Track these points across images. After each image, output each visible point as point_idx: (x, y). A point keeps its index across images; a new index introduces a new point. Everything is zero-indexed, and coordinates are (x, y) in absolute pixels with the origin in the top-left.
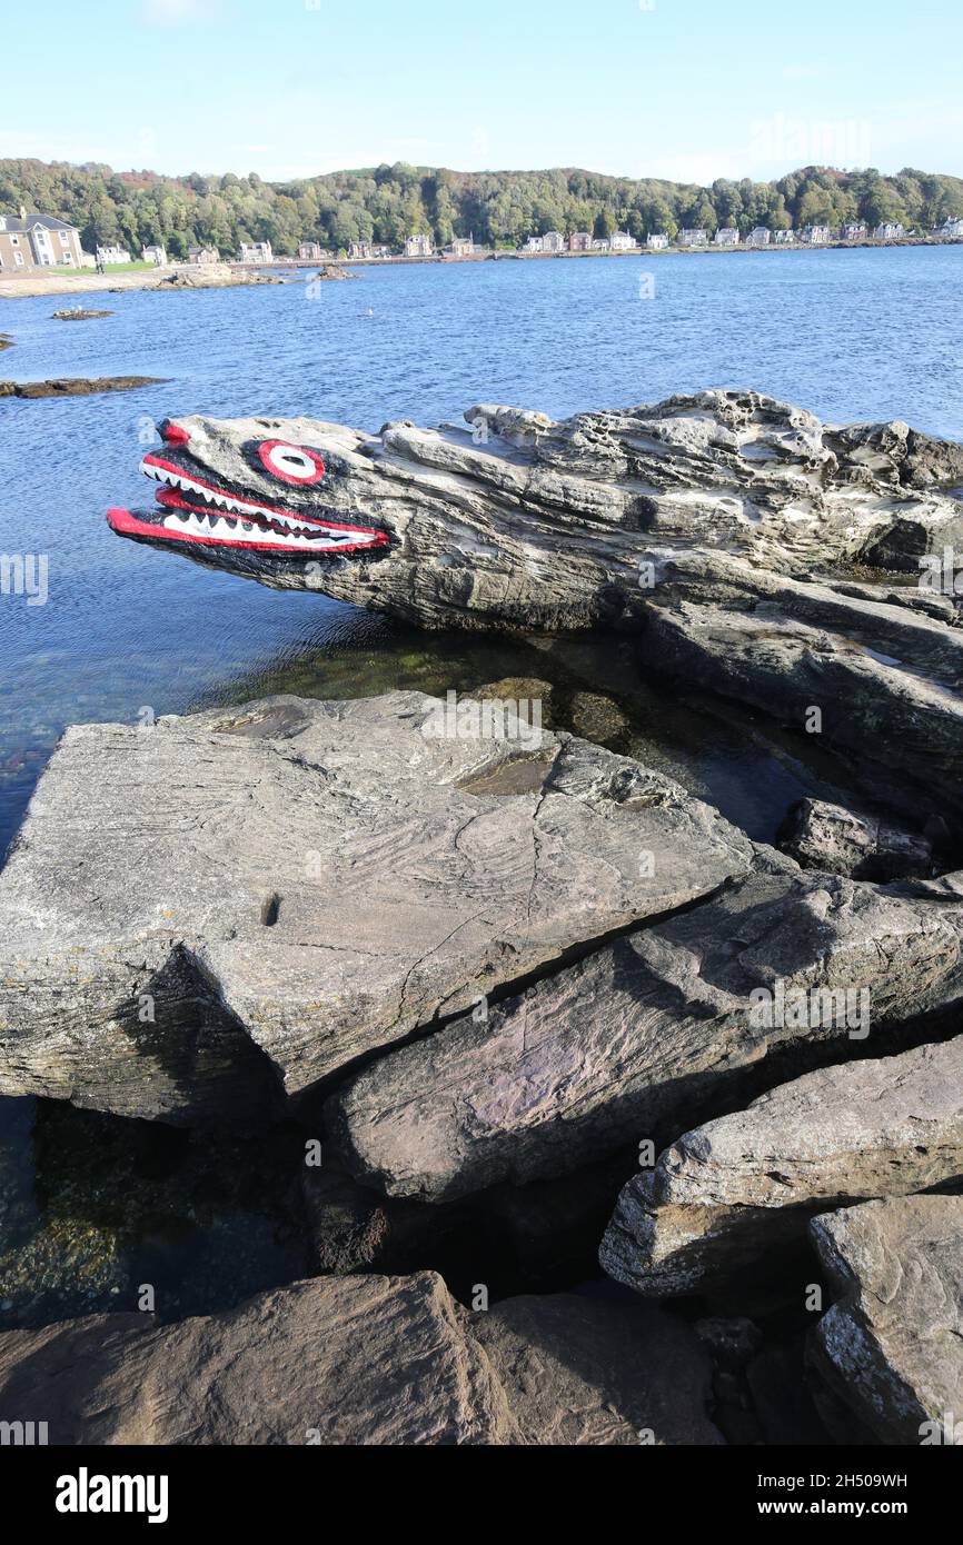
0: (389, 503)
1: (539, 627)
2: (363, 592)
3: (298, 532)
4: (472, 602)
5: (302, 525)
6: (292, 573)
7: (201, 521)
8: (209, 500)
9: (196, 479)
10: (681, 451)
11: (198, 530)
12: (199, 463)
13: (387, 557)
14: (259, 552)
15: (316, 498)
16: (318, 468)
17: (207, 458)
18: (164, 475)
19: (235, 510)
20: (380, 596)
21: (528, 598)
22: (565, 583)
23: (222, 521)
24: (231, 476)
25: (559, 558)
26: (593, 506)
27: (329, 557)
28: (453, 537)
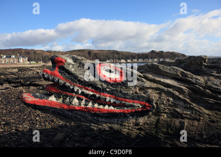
6: (106, 123)
8: (71, 89)
9: (66, 79)
12: (68, 72)
13: (147, 114)
17: (72, 69)
19: (82, 93)
20: (142, 132)
24: (83, 78)
27: (124, 116)
28: (175, 105)
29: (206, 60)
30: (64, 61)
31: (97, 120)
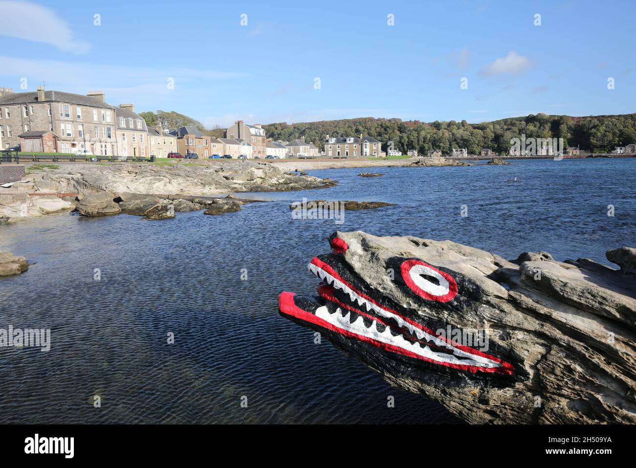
0: (520, 335)
2: (480, 413)
3: (424, 343)
5: (429, 337)
6: (413, 378)
7: (344, 316)
8: (353, 300)
9: (345, 281)
11: (340, 322)
12: (350, 268)
13: (513, 387)
14: (386, 352)
15: (446, 316)
16: (452, 289)
17: (357, 265)
18: (324, 274)
19: (372, 312)
23: (360, 320)
24: (374, 284)
30: (346, 247)
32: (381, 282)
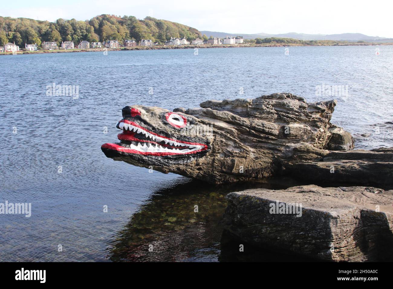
1: (256, 177)
3: (177, 147)
4: (234, 171)
5: (179, 144)
7: (143, 146)
8: (147, 136)
10: (292, 110)
11: (142, 149)
13: (206, 155)
14: (163, 157)
16: (185, 122)
17: (147, 120)
18: (132, 127)
19: (155, 140)
20: (201, 172)
21: (251, 167)
22: (262, 160)
23: (150, 145)
24: (156, 126)
25: (259, 151)
26: (270, 130)
27: (188, 156)
28: (227, 145)
29: (251, 103)
30: (139, 112)
31: (168, 163)
32: (159, 125)
